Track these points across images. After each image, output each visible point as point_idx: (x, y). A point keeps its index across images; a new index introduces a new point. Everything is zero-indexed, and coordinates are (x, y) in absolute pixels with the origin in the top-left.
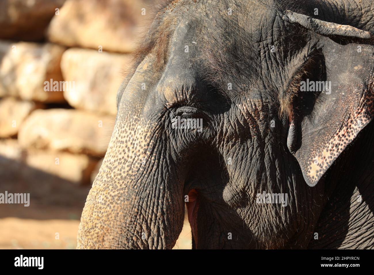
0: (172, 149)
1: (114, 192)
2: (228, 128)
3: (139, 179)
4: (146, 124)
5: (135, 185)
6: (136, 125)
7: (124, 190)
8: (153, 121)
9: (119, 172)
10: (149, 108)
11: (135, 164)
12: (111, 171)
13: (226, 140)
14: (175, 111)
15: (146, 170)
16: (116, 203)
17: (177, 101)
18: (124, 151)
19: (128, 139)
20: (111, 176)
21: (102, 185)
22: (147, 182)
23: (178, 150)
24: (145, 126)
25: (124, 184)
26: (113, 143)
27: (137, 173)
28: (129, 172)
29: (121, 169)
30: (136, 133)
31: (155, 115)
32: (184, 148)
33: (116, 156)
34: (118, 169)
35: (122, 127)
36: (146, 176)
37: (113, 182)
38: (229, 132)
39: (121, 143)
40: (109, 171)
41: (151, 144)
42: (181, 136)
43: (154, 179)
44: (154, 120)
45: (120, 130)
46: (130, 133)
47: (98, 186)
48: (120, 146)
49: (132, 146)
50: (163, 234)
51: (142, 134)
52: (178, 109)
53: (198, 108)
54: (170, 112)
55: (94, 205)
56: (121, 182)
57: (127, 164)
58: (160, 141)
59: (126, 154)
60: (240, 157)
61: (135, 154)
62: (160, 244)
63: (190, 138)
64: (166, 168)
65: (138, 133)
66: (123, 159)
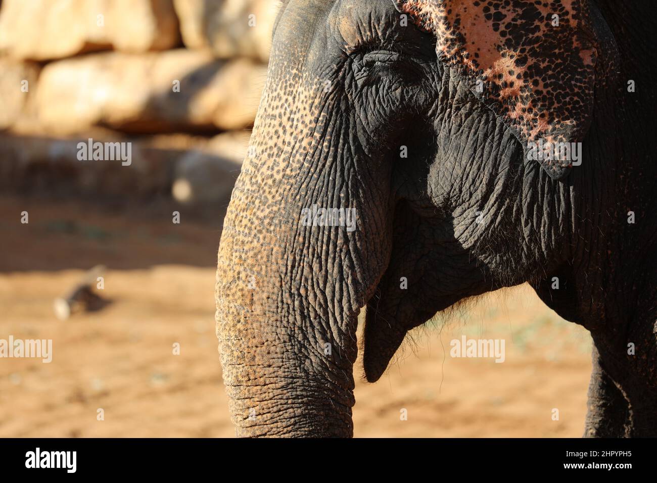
0: (359, 127)
1: (262, 211)
2: (458, 85)
3: (303, 182)
4: (312, 84)
5: (297, 194)
6: (296, 86)
7: (278, 206)
8: (323, 78)
9: (269, 173)
10: (316, 54)
11: (295, 156)
12: (256, 172)
13: (454, 106)
14: (362, 59)
15: (314, 166)
16: (268, 231)
17: (362, 41)
18: (276, 132)
19: (283, 111)
20: (257, 181)
21: (244, 198)
22: (317, 187)
23: (369, 127)
24: (310, 87)
25: (278, 193)
26: (260, 118)
27: (298, 171)
28: (285, 171)
29: (272, 166)
30: (296, 99)
31: (327, 68)
32: (381, 123)
33: (264, 142)
34: (269, 167)
35: (273, 90)
36: (315, 176)
37: (261, 192)
38: (459, 92)
39: (271, 119)
40: (253, 172)
41: (321, 119)
42: (374, 103)
43: (329, 180)
44: (325, 76)
45: (271, 96)
46: (287, 100)
47: (237, 202)
48: (270, 123)
49: (290, 123)
50: (350, 276)
51: (306, 102)
52: (366, 55)
53: (399, 52)
54: (352, 61)
55: (233, 238)
56: (273, 190)
57: (283, 156)
58: (337, 113)
59: (279, 139)
60: (481, 134)
61: (295, 138)
62: (345, 294)
63: (390, 105)
64: (349, 161)
65: (299, 100)
66: (276, 148)
